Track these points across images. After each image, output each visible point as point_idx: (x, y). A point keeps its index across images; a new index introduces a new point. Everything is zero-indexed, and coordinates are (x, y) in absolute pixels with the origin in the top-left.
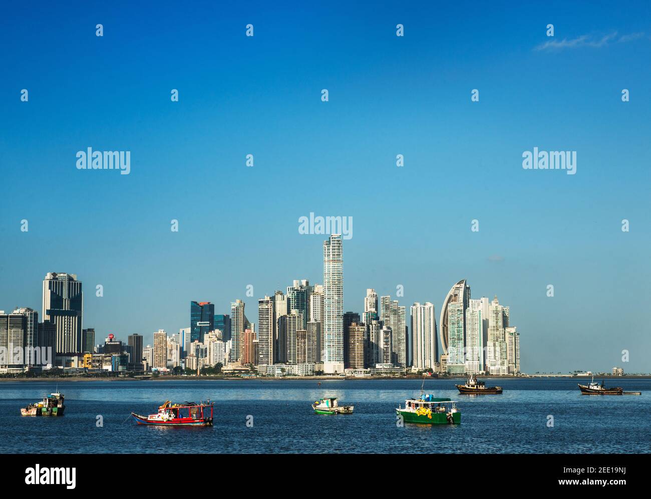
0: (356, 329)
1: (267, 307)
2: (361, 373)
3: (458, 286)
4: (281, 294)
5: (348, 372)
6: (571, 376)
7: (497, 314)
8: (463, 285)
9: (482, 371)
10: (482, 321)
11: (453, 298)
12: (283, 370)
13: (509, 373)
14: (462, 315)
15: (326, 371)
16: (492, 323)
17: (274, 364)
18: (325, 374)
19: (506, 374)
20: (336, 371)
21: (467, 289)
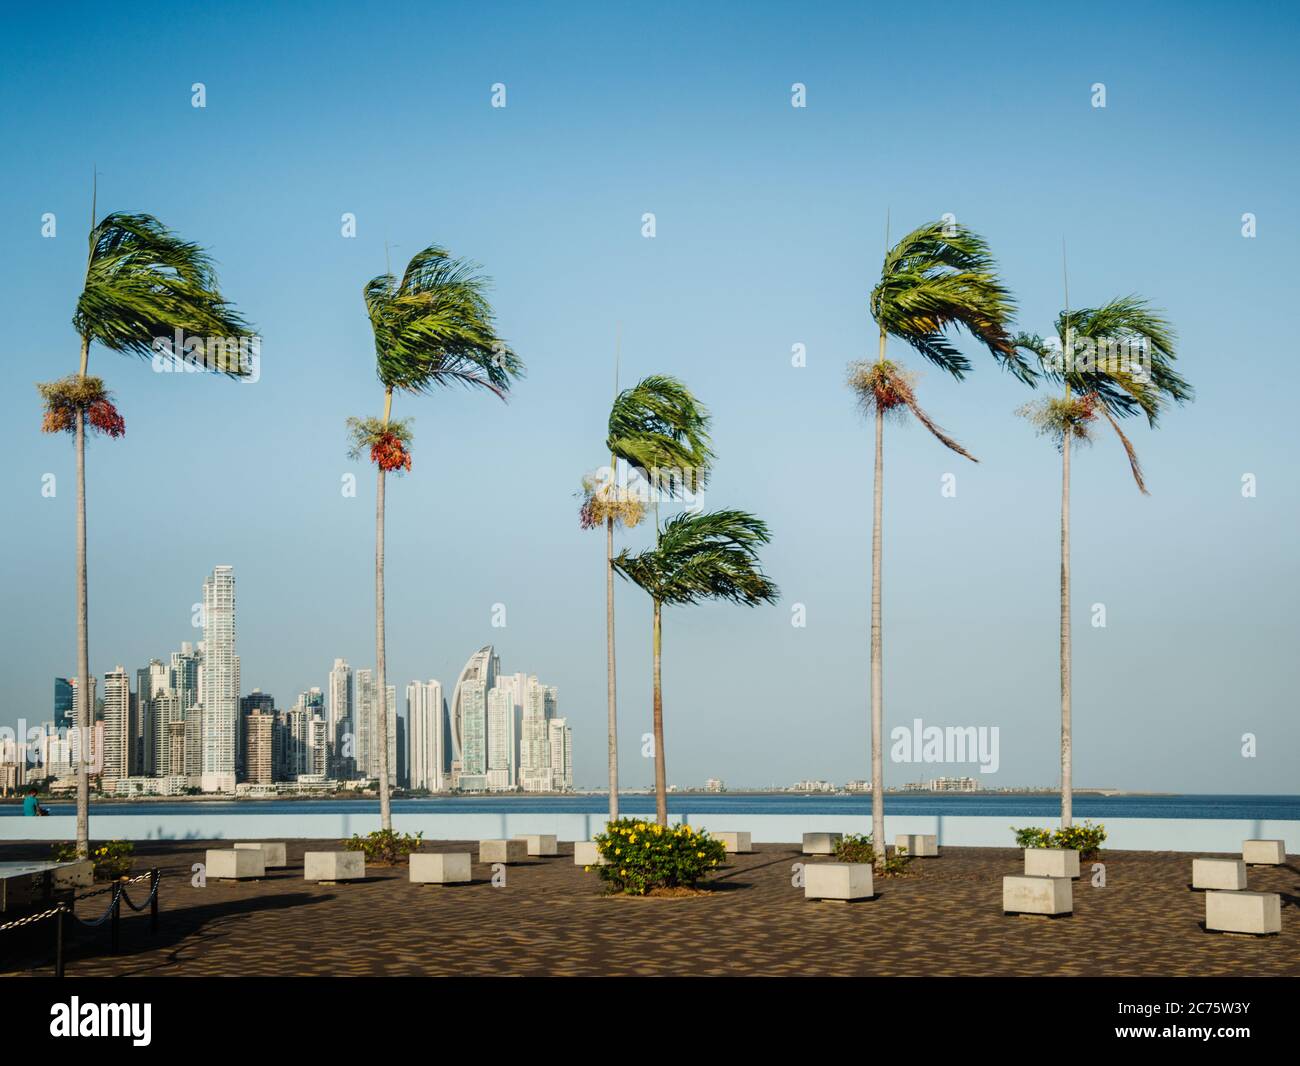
0: (260, 719)
1: (117, 684)
2: (263, 790)
3: (481, 655)
4: (161, 665)
5: (241, 790)
6: (647, 792)
7: (536, 697)
8: (488, 654)
9: (514, 786)
10: (513, 708)
11: (472, 673)
12: (139, 787)
13: (554, 788)
14: (483, 700)
15: (205, 788)
16: (527, 713)
17: (129, 776)
18: (204, 793)
19: (549, 789)
20: (219, 789)
21: (494, 660)
